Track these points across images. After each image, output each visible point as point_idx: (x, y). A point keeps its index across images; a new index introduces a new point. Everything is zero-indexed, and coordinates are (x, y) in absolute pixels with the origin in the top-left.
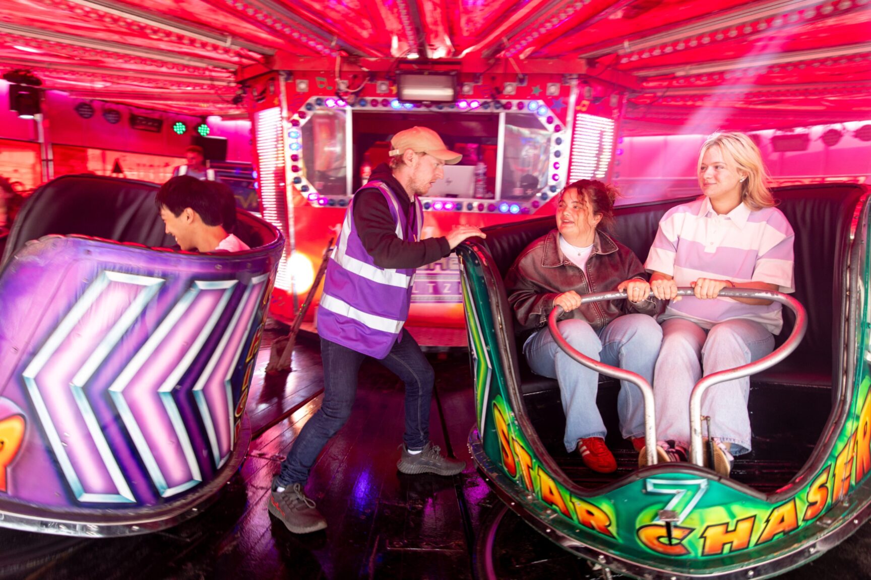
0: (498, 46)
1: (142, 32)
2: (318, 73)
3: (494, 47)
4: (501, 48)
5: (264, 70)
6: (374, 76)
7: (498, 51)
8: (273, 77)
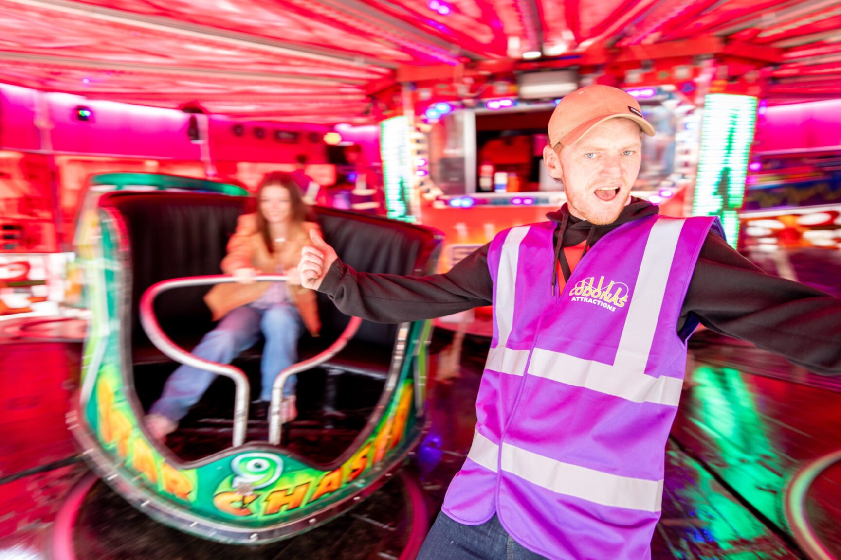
0: (621, 34)
1: (285, 60)
2: (437, 81)
3: (618, 36)
4: (625, 36)
5: (388, 83)
6: (493, 78)
7: (620, 40)
8: (397, 89)
